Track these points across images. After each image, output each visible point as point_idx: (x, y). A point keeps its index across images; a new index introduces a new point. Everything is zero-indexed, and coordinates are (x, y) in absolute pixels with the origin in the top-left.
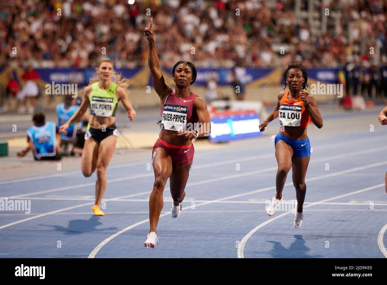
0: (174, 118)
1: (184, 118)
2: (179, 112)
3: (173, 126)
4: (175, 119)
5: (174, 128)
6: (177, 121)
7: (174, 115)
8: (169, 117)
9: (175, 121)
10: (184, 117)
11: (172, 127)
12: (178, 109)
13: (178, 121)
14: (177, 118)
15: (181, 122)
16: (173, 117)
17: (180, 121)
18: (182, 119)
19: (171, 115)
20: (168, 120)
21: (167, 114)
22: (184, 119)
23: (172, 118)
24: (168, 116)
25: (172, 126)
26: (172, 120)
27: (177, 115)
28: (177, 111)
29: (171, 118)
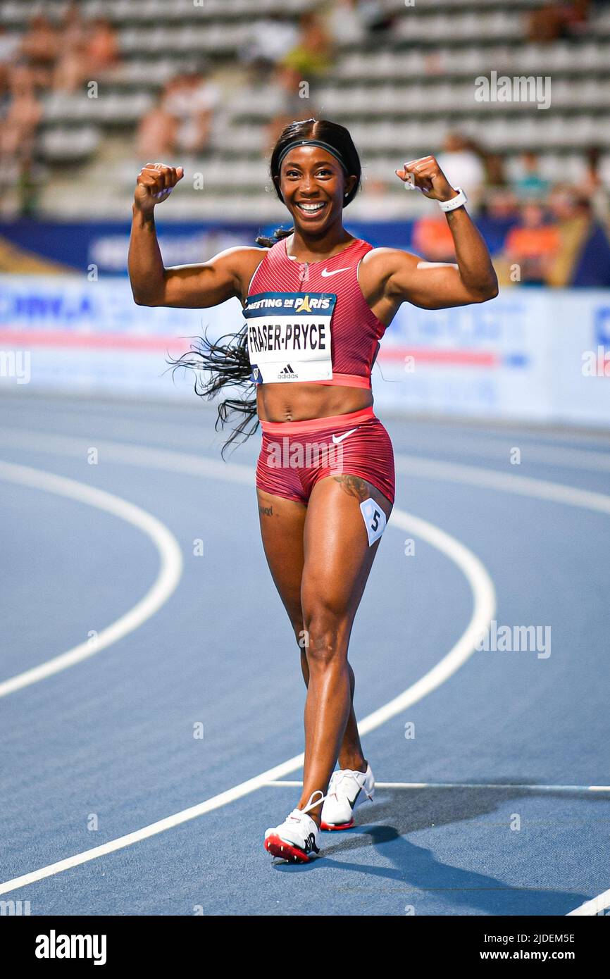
0: (288, 337)
1: (323, 331)
2: (304, 313)
3: (289, 366)
4: (291, 342)
5: (292, 371)
6: (299, 348)
7: (289, 327)
8: (270, 337)
9: (294, 348)
10: (322, 327)
11: (285, 369)
12: (299, 306)
13: (302, 348)
14: (297, 337)
15: (313, 347)
16: (283, 336)
17: (309, 346)
18: (316, 335)
19: (279, 327)
20: (271, 348)
21: (265, 328)
22: (322, 336)
23: (283, 339)
24: (267, 334)
25: (285, 365)
26: (283, 345)
27: (297, 327)
28: (298, 311)
29: (277, 337)
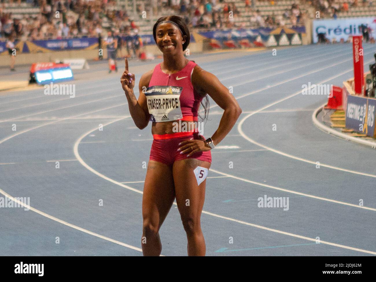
0: (164, 104)
1: (177, 101)
2: (169, 94)
3: (165, 115)
4: (165, 106)
6: (168, 108)
7: (164, 100)
8: (157, 104)
9: (166, 108)
10: (176, 99)
11: (164, 117)
12: (168, 91)
13: (170, 108)
14: (167, 104)
15: (174, 107)
16: (162, 103)
17: (172, 107)
18: (174, 103)
19: (160, 100)
20: (157, 108)
21: (154, 100)
22: (177, 103)
23: (162, 105)
24: (156, 102)
25: (163, 115)
26: (162, 107)
27: (167, 99)
28: (167, 93)
29: (160, 104)
